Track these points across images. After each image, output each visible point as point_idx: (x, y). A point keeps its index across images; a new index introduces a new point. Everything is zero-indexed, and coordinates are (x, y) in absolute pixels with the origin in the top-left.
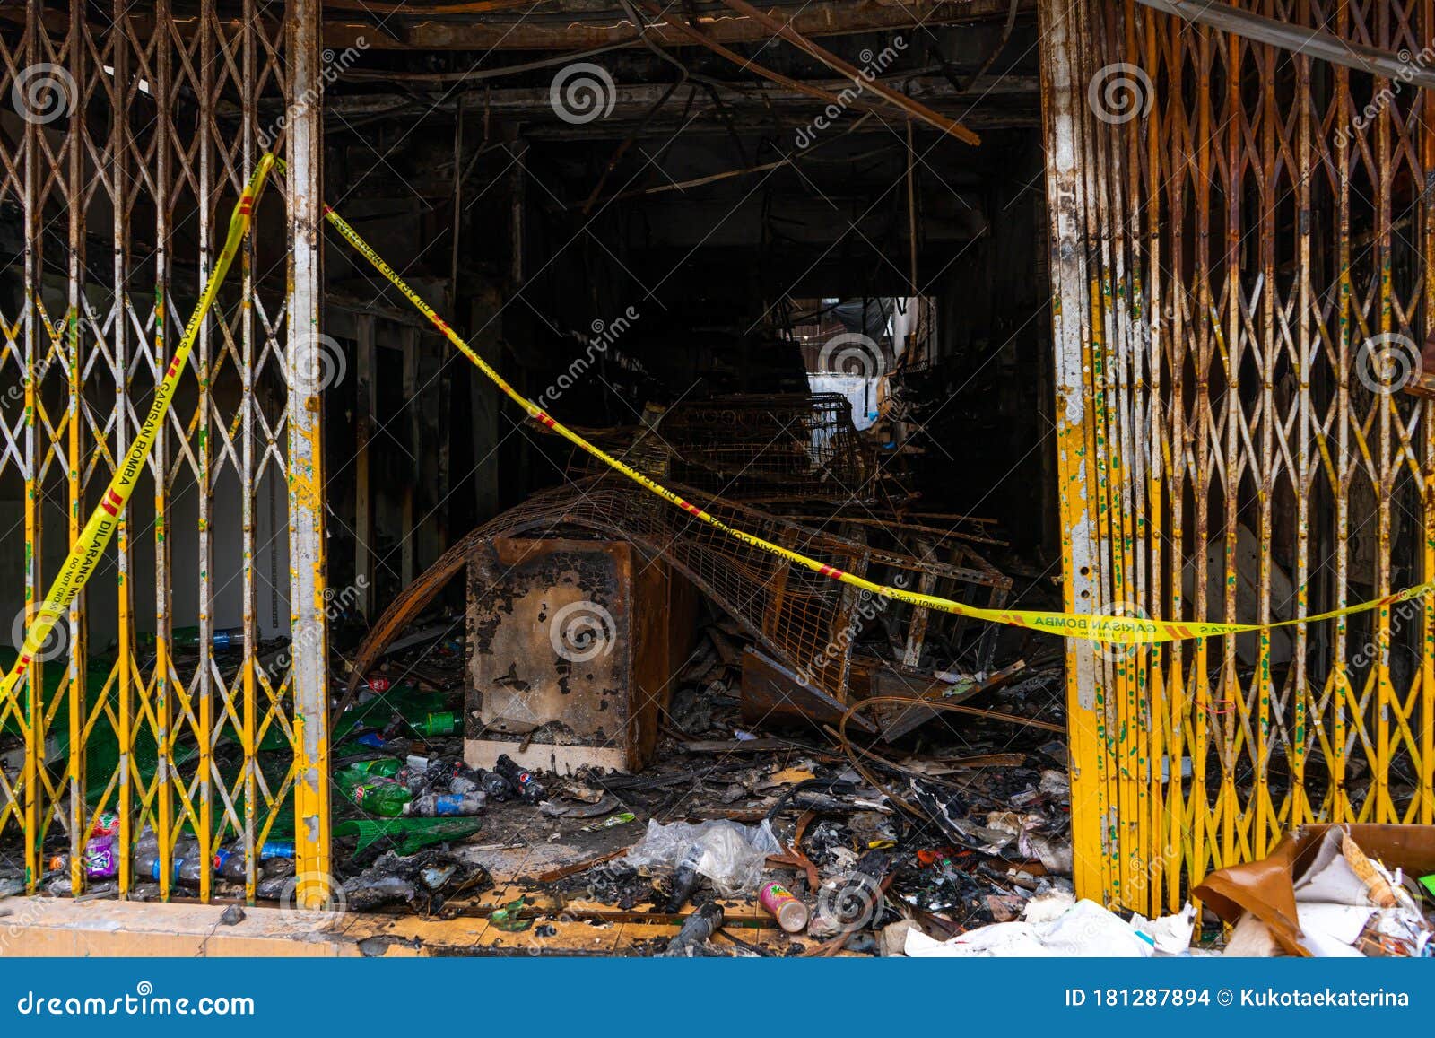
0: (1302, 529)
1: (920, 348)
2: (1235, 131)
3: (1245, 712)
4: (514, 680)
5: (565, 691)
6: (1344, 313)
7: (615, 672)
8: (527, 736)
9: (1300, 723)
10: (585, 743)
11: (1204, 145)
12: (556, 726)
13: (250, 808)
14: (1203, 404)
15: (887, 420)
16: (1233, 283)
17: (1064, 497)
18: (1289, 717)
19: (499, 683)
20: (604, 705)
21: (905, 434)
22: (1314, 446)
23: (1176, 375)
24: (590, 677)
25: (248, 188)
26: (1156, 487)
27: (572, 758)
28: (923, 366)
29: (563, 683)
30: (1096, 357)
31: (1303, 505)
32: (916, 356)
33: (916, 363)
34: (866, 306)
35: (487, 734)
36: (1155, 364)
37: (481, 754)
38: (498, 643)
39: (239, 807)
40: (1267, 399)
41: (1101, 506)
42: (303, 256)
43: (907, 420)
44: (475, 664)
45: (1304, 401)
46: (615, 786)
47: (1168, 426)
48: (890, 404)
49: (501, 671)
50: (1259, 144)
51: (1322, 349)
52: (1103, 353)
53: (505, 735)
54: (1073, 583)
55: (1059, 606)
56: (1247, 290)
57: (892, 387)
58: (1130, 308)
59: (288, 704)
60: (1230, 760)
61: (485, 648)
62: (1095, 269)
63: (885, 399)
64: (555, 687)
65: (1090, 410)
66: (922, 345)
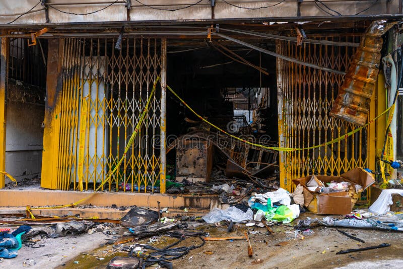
0: (314, 135)
1: (265, 102)
2: (305, 76)
3: (306, 163)
4: (186, 166)
5: (195, 168)
6: (320, 103)
7: (204, 164)
8: (188, 176)
9: (314, 164)
10: (198, 177)
11: (300, 79)
12: (193, 174)
13: (153, 178)
14: (300, 117)
15: (255, 123)
16: (304, 99)
17: (279, 131)
18: (312, 164)
19: (183, 167)
20: (202, 170)
21: (260, 127)
22: (316, 123)
23: (296, 113)
24: (199, 165)
25: (155, 82)
26: (293, 129)
27: (196, 180)
28: (266, 108)
29: (194, 166)
30: (284, 110)
31: (314, 132)
32: (264, 105)
33: (264, 106)
34: (250, 90)
35: (180, 176)
36: (293, 111)
37: (180, 179)
38: (182, 159)
39: (151, 178)
40: (309, 116)
41: (285, 132)
42: (164, 92)
43: (261, 123)
44: (178, 163)
45: (314, 117)
46: (204, 184)
47: (294, 120)
48: (256, 119)
49: (183, 164)
50: (308, 78)
51: (317, 109)
52: (285, 109)
53: (183, 176)
54: (280, 144)
55: (278, 147)
56: (306, 100)
57: (257, 113)
58: (289, 102)
59: (160, 162)
60: (303, 170)
61: (180, 160)
62: (284, 97)
63: (255, 117)
64: (193, 167)
65: (283, 117)
66: (266, 101)
